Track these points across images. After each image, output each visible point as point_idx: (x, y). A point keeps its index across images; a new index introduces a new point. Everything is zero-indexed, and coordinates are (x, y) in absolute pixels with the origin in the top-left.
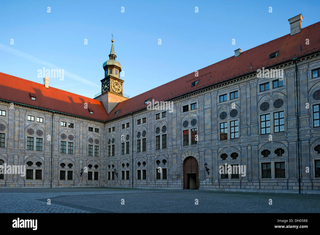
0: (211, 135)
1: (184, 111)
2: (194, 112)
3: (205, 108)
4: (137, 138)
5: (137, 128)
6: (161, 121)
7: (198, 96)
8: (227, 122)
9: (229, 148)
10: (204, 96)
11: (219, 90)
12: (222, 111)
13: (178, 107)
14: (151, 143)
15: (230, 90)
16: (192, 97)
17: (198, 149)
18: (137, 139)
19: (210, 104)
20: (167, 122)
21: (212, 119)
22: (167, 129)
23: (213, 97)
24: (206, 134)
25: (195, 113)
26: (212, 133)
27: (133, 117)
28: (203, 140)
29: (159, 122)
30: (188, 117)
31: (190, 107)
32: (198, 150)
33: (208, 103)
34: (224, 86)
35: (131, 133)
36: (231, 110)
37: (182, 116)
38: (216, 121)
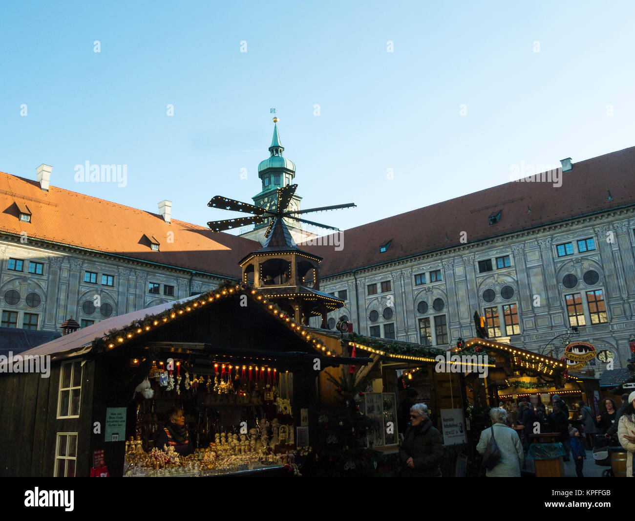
0: (549, 316)
1: (482, 270)
2: (506, 273)
3: (528, 266)
4: (369, 322)
5: (368, 302)
6: (429, 288)
7: (509, 244)
8: (579, 293)
9: (591, 341)
10: (524, 244)
11: (555, 235)
12: (567, 273)
13: (467, 262)
14: (407, 333)
15: (576, 235)
16: (497, 244)
17: (523, 344)
18: (370, 324)
19: (538, 258)
20: (445, 291)
21: (546, 287)
22: (446, 304)
23: (543, 246)
24: (537, 315)
25: (509, 275)
26: (551, 312)
27: (356, 279)
28: (532, 326)
29: (423, 290)
30: (494, 282)
31: (494, 263)
32: (525, 346)
33: (533, 258)
34: (563, 229)
35: (352, 312)
36: (585, 271)
37: (479, 280)
38: (557, 291)
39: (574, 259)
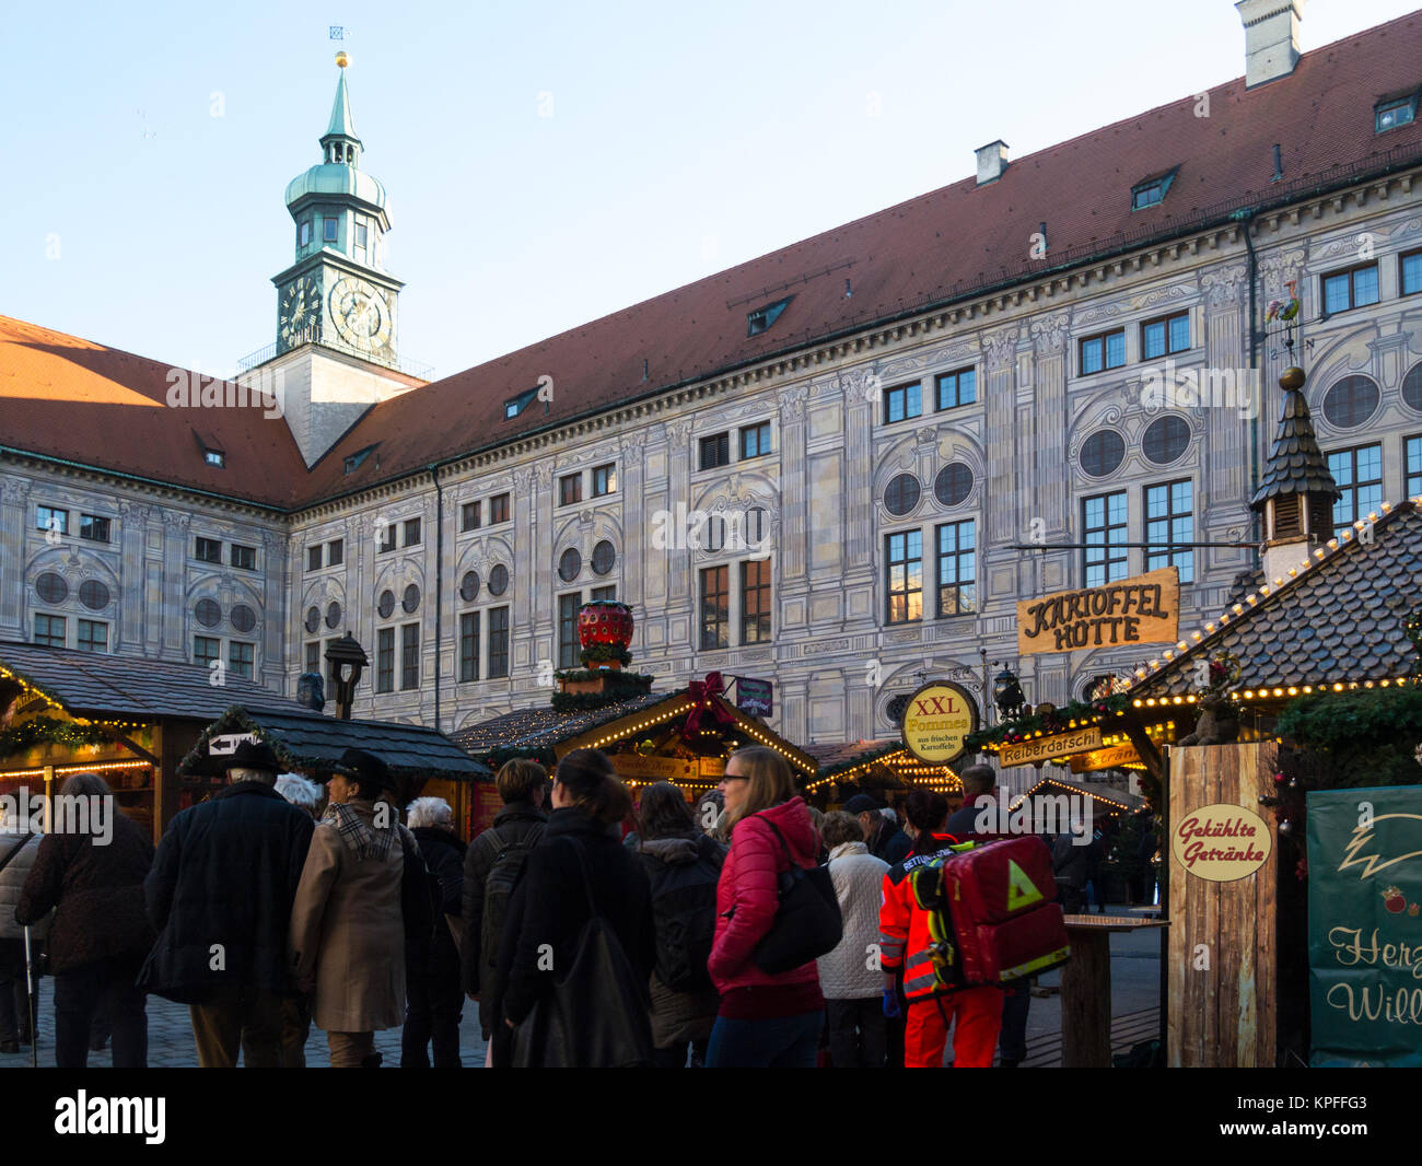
0: (841, 594)
1: (706, 464)
2: (757, 472)
3: (810, 452)
4: (460, 603)
5: (461, 549)
6: (587, 513)
7: (775, 387)
8: (919, 529)
9: (929, 664)
10: (808, 387)
11: (884, 361)
12: (899, 471)
13: (674, 441)
14: (532, 632)
15: (934, 359)
16: (746, 389)
17: (774, 668)
18: (461, 607)
19: (836, 429)
20: (620, 522)
21: (845, 509)
22: (618, 557)
23: (851, 392)
24: (814, 588)
25: (762, 477)
26: (847, 583)
27: (439, 489)
28: (799, 619)
29: (575, 519)
30: (728, 495)
31: (734, 442)
32: (778, 672)
33: (826, 425)
34: (907, 341)
35: (428, 577)
36: (942, 464)
37: (698, 491)
38: (868, 522)
39: (919, 431)
